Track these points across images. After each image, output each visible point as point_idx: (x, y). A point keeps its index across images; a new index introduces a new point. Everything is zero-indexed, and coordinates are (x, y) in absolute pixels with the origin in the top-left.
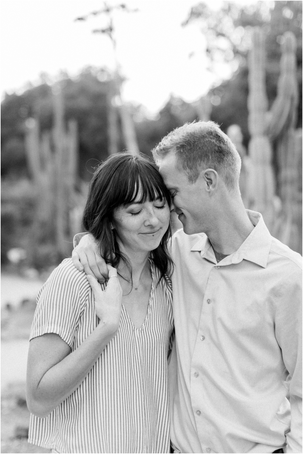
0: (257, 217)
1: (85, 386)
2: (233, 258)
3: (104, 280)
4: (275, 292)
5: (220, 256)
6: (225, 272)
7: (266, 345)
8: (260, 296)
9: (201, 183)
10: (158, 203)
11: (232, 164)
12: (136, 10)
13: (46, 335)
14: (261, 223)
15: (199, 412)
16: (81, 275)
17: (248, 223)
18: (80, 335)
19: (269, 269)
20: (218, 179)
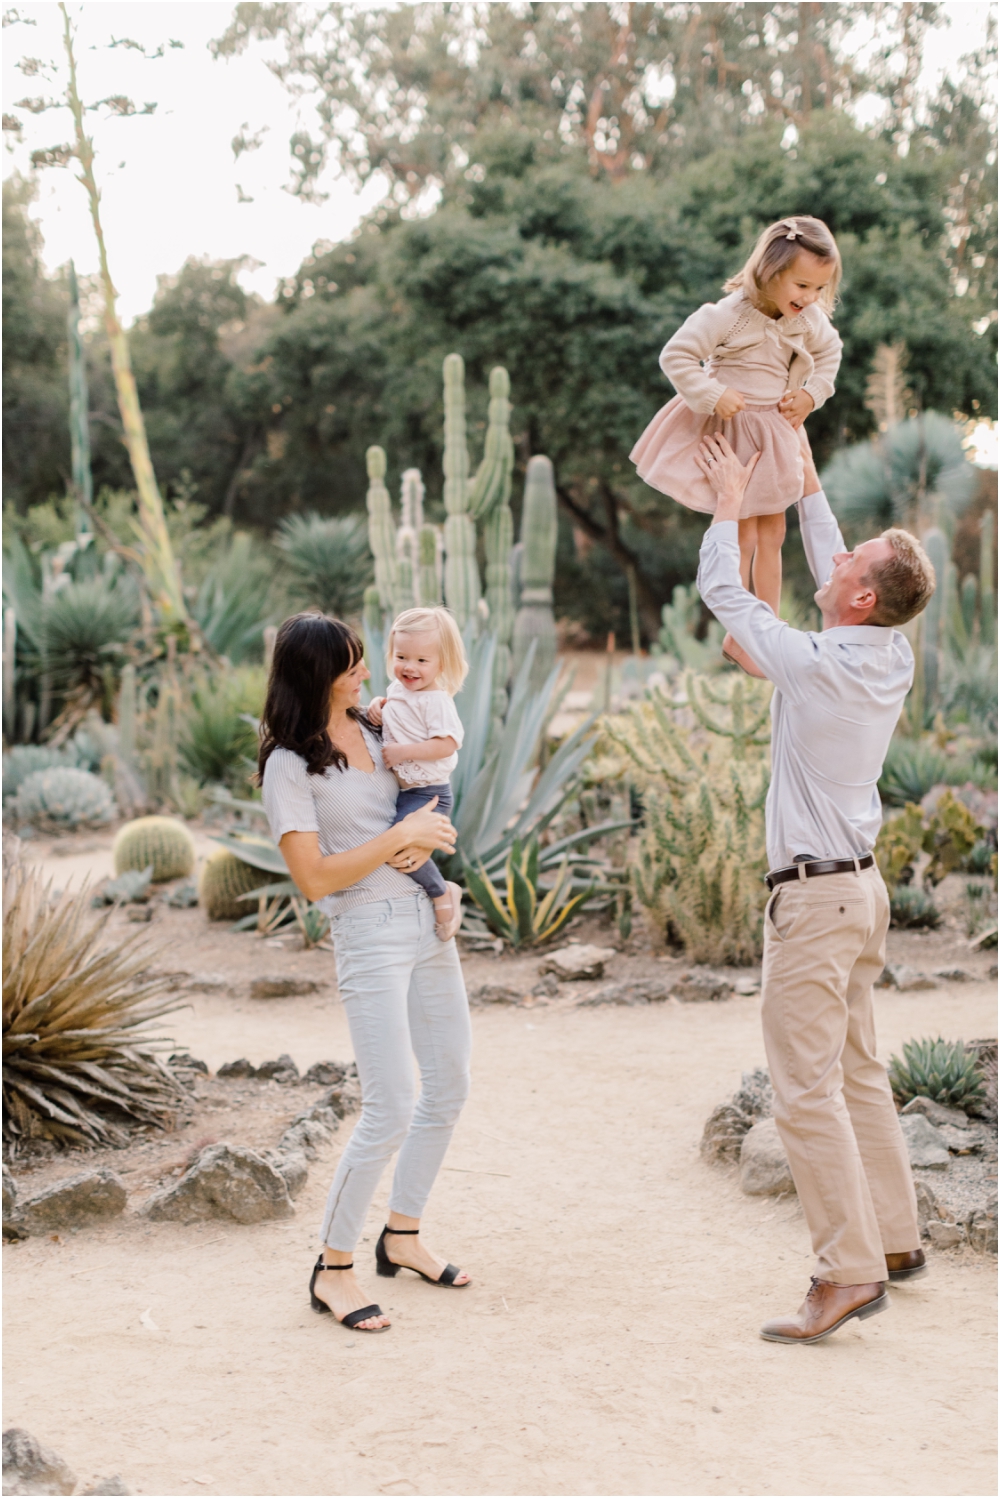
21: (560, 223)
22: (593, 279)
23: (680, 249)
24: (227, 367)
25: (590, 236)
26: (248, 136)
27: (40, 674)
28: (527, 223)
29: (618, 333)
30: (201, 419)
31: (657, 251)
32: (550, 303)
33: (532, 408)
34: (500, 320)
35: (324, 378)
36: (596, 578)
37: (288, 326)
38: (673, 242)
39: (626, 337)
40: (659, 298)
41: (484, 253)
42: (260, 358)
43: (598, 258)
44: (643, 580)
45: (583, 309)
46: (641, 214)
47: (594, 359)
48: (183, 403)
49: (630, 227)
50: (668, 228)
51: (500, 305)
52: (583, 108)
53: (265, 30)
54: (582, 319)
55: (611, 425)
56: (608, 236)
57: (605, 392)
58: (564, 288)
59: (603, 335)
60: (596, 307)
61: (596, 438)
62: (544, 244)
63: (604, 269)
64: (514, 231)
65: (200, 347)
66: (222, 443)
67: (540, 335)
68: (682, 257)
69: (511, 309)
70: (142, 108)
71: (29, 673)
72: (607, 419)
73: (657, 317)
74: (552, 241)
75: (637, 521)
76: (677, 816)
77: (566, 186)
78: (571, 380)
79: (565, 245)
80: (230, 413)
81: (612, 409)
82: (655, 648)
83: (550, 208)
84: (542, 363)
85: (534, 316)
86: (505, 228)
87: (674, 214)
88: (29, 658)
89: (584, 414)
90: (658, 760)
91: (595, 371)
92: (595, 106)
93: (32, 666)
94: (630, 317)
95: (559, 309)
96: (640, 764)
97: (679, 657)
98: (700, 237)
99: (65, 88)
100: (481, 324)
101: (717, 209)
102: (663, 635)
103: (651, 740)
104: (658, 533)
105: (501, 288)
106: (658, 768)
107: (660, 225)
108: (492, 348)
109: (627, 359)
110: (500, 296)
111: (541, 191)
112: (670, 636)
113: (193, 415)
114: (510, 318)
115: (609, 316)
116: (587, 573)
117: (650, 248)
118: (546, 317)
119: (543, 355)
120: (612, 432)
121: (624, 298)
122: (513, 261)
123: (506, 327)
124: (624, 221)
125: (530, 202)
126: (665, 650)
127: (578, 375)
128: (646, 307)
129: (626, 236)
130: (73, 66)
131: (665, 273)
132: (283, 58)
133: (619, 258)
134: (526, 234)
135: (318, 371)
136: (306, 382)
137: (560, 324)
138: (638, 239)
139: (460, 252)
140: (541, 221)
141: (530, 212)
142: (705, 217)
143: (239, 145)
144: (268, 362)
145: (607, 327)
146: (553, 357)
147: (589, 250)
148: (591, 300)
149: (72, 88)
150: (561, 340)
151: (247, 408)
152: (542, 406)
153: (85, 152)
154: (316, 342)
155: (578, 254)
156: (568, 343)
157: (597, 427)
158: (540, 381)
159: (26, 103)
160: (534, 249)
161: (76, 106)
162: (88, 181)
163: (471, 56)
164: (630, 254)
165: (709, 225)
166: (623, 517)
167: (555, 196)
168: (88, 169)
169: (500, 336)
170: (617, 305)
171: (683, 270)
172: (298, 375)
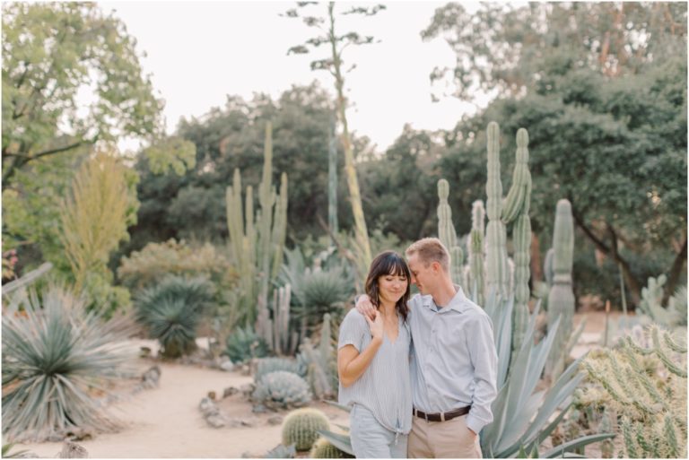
0: (458, 288)
1: (368, 371)
2: (447, 309)
3: (373, 318)
4: (467, 325)
5: (439, 308)
6: (443, 316)
7: (463, 353)
8: (459, 327)
9: (431, 269)
10: (402, 278)
11: (446, 260)
12: (370, 40)
13: (347, 345)
14: (461, 290)
15: (429, 386)
16: (362, 316)
17: (454, 290)
18: (363, 347)
19: (464, 314)
20: (440, 267)
21: (585, 96)
22: (601, 122)
23: (650, 107)
24: (420, 173)
25: (601, 102)
26: (437, 73)
27: (301, 317)
28: (567, 97)
29: (616, 148)
30: (409, 198)
31: (637, 108)
32: (578, 134)
33: (569, 186)
34: (552, 143)
35: (465, 177)
36: (607, 275)
37: (449, 153)
38: (646, 103)
39: (620, 150)
40: (639, 131)
41: (544, 112)
42: (435, 168)
43: (605, 112)
44: (632, 276)
45: (596, 137)
46: (628, 90)
47: (603, 162)
48: (401, 190)
49: (623, 96)
50: (643, 96)
51: (553, 136)
52: (599, 50)
53: (447, 26)
54: (595, 142)
55: (612, 194)
56: (610, 101)
57: (608, 178)
58: (586, 127)
59: (607, 149)
60: (603, 136)
61: (604, 201)
62: (576, 106)
63: (608, 117)
64: (560, 101)
65: (409, 165)
66: (419, 209)
67: (573, 150)
68: (651, 110)
69: (558, 138)
70: (365, 40)
71: (296, 316)
72: (609, 192)
73: (637, 140)
74: (580, 104)
75: (628, 247)
76: (647, 440)
77: (587, 79)
78: (590, 172)
79: (587, 106)
80: (422, 196)
81: (613, 186)
82: (638, 311)
83: (579, 89)
84: (574, 164)
85: (570, 141)
86: (556, 99)
87: (646, 90)
88: (296, 309)
89: (597, 190)
90: (631, 394)
91: (603, 167)
92: (605, 48)
93: (297, 313)
94: (622, 140)
95: (584, 137)
96: (615, 397)
97: (652, 316)
98: (661, 100)
99: (328, 31)
100: (542, 146)
101: (669, 88)
102: (642, 304)
103: (624, 378)
104: (640, 252)
105: (552, 128)
106: (630, 400)
107: (639, 94)
108: (548, 158)
109: (620, 161)
110: (552, 131)
111: (575, 81)
112: (647, 304)
113: (405, 197)
114: (557, 142)
115: (610, 140)
116: (601, 272)
117: (633, 107)
118: (576, 141)
119: (575, 160)
120: (612, 198)
121: (619, 131)
122: (559, 115)
123: (555, 147)
124: (619, 94)
125: (569, 87)
126: (643, 312)
127: (594, 169)
128: (630, 135)
129: (620, 101)
130: (333, 21)
131: (642, 118)
132: (455, 37)
133: (616, 112)
134: (566, 102)
135: (463, 174)
136: (457, 178)
137: (584, 144)
138: (626, 102)
139: (532, 111)
140: (575, 95)
141: (569, 91)
142: (663, 91)
143: (433, 77)
144: (439, 169)
145: (609, 146)
146: (580, 161)
147: (600, 108)
148: (601, 132)
149: (332, 31)
150: (584, 153)
151: (428, 191)
152: (574, 185)
153: (336, 61)
154: (462, 160)
155: (594, 111)
156: (589, 153)
157: (605, 195)
158: (573, 173)
159: (311, 41)
160: (571, 108)
161: (333, 40)
162: (337, 75)
163: (544, 29)
164: (622, 109)
165: (665, 95)
166: (621, 245)
167: (582, 83)
168: (338, 70)
169: (552, 151)
170: (615, 135)
171: (651, 117)
172: (453, 175)
